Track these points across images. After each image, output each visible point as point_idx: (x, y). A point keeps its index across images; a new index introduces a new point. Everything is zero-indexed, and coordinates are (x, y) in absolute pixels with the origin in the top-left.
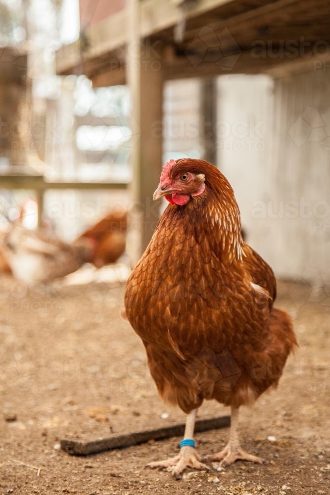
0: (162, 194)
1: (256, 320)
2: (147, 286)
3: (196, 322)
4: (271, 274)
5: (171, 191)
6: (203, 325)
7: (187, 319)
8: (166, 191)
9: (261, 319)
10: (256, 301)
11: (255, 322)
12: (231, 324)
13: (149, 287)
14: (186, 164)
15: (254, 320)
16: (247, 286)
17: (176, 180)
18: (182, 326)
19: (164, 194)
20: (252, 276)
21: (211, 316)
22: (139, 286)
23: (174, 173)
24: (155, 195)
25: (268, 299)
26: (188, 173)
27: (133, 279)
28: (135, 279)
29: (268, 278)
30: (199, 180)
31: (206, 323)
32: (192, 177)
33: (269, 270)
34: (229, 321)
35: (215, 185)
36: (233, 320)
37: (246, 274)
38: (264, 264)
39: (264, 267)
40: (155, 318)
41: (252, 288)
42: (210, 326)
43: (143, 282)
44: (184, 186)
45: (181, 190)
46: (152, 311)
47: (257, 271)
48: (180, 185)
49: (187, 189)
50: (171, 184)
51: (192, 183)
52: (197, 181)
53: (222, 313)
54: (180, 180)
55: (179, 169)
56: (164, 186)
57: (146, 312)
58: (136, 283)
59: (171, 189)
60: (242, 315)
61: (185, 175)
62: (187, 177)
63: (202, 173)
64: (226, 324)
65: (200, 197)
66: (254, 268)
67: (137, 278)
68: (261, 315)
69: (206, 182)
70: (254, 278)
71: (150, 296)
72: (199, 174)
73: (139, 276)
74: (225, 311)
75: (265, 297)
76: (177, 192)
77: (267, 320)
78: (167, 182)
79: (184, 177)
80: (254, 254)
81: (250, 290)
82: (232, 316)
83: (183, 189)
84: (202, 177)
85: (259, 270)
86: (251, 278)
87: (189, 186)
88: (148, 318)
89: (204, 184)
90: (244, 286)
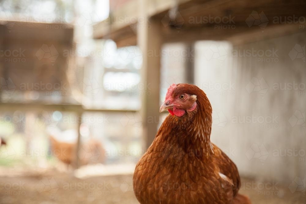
0: (166, 108)
1: (222, 200)
2: (148, 172)
3: (179, 198)
4: (235, 168)
5: (172, 106)
6: (184, 201)
7: (173, 196)
8: (169, 106)
9: (226, 200)
10: (223, 186)
11: (221, 201)
12: (203, 201)
13: (149, 173)
14: (184, 88)
15: (220, 199)
16: (216, 175)
17: (177, 98)
18: (169, 200)
19: (168, 108)
20: (220, 168)
21: (190, 195)
22: (143, 171)
23: (175, 94)
24: (161, 109)
25: (231, 186)
26: (185, 94)
27: (140, 165)
28: (141, 165)
29: (232, 171)
30: (193, 100)
31: (186, 200)
32: (187, 97)
33: (233, 166)
34: (202, 199)
35: (202, 104)
36: (205, 199)
37: (216, 168)
38: (229, 161)
39: (230, 163)
40: (152, 194)
41: (220, 177)
42: (189, 201)
43: (145, 169)
44: (182, 103)
45: (179, 106)
46: (150, 189)
47: (223, 165)
48: (179, 102)
49: (184, 105)
50: (173, 101)
51: (187, 101)
52: (191, 100)
53: (198, 194)
54: (179, 99)
55: (179, 91)
56: (168, 102)
57: (146, 189)
58: (141, 169)
59: (172, 105)
60: (212, 195)
61: (183, 95)
62: (184, 97)
63: (195, 94)
64: (200, 201)
65: (193, 112)
66: (222, 163)
67: (142, 165)
68: (225, 196)
69: (197, 101)
70: (222, 170)
71: (149, 179)
72: (192, 95)
73: (144, 164)
74: (200, 192)
75: (229, 184)
76: (176, 107)
77: (230, 201)
78: (170, 100)
79: (182, 97)
80: (223, 153)
81: (218, 178)
82: (204, 196)
83: (181, 105)
84: (194, 97)
85: (225, 164)
86: (219, 170)
87: (185, 103)
88: (147, 193)
89: (196, 103)
90: (215, 176)
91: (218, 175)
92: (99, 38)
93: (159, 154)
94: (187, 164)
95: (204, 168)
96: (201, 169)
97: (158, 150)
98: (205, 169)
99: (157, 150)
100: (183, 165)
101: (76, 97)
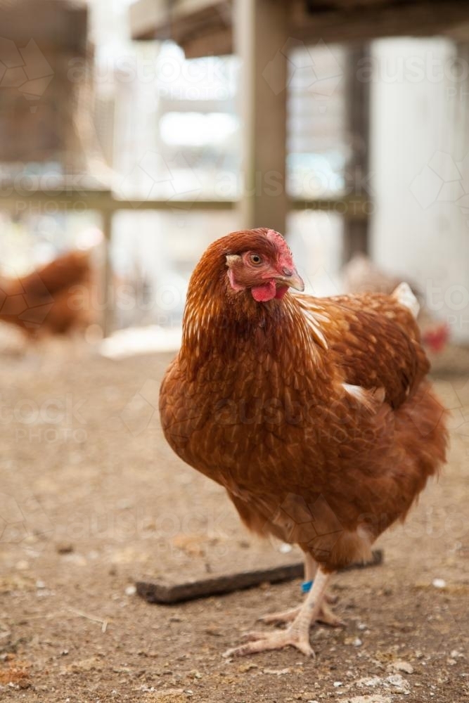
91: (342, 390)
92: (144, 37)
93: (213, 387)
94: (278, 391)
95: (313, 391)
96: (309, 393)
97: (208, 379)
98: (316, 390)
99: (205, 379)
100: (270, 396)
101: (97, 173)
